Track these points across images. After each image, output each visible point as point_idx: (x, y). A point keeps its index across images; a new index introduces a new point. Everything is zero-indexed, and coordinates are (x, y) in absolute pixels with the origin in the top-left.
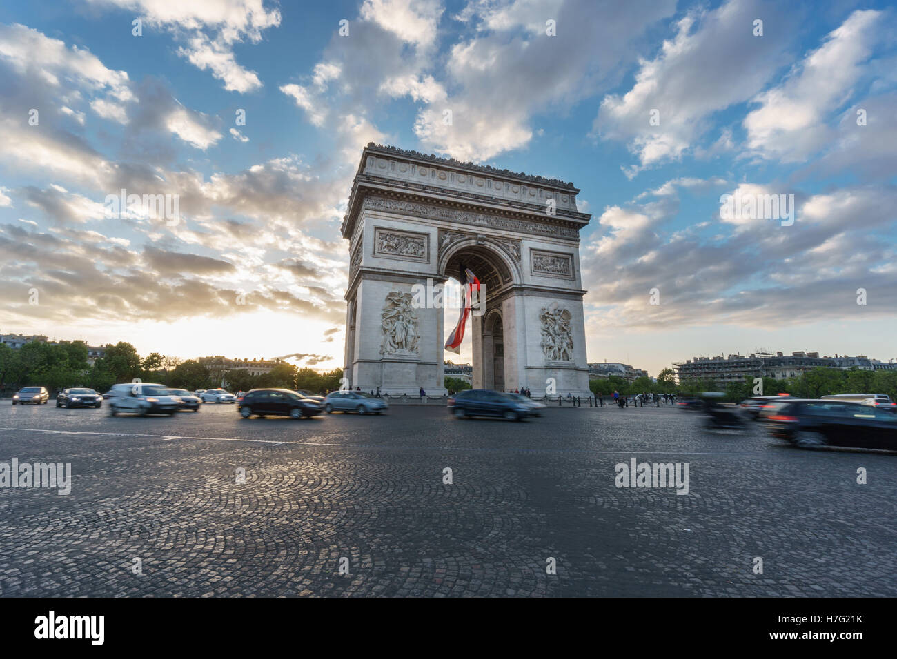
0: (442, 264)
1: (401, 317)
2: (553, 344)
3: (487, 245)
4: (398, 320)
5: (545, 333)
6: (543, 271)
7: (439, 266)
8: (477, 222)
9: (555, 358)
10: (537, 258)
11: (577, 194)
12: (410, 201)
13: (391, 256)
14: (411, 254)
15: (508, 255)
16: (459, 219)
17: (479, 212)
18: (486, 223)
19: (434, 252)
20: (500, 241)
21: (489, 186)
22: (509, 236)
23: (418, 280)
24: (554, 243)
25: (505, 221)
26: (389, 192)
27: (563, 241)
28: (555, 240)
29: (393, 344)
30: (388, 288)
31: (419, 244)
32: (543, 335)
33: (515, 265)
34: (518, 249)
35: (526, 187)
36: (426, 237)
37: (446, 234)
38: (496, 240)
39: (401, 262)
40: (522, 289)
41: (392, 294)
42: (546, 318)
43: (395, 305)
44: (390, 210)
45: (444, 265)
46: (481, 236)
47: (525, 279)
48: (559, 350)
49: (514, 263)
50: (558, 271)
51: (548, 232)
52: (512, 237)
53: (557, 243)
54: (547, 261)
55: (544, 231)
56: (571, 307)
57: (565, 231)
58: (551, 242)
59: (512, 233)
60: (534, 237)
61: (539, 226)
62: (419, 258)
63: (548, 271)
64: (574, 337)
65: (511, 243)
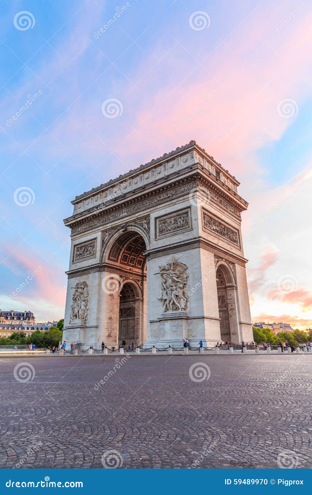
1: (77, 298)
4: (77, 300)
6: (166, 233)
7: (102, 257)
10: (162, 224)
13: (80, 260)
14: (89, 254)
15: (142, 230)
16: (112, 219)
17: (122, 208)
18: (126, 214)
19: (99, 248)
20: (137, 222)
24: (175, 204)
25: (139, 205)
27: (182, 198)
28: (175, 201)
29: (72, 317)
30: (76, 281)
33: (147, 237)
34: (149, 223)
35: (154, 169)
36: (95, 240)
37: (106, 233)
38: (135, 222)
39: (84, 262)
44: (80, 232)
45: (106, 255)
46: (123, 225)
49: (146, 235)
50: (178, 227)
51: (169, 197)
52: (143, 215)
53: (177, 203)
54: (171, 222)
55: (166, 198)
56: (188, 257)
57: (183, 188)
58: (172, 205)
59: (142, 213)
60: (158, 207)
61: (162, 196)
62: (92, 255)
63: (170, 231)
64: (190, 286)
65: (144, 220)
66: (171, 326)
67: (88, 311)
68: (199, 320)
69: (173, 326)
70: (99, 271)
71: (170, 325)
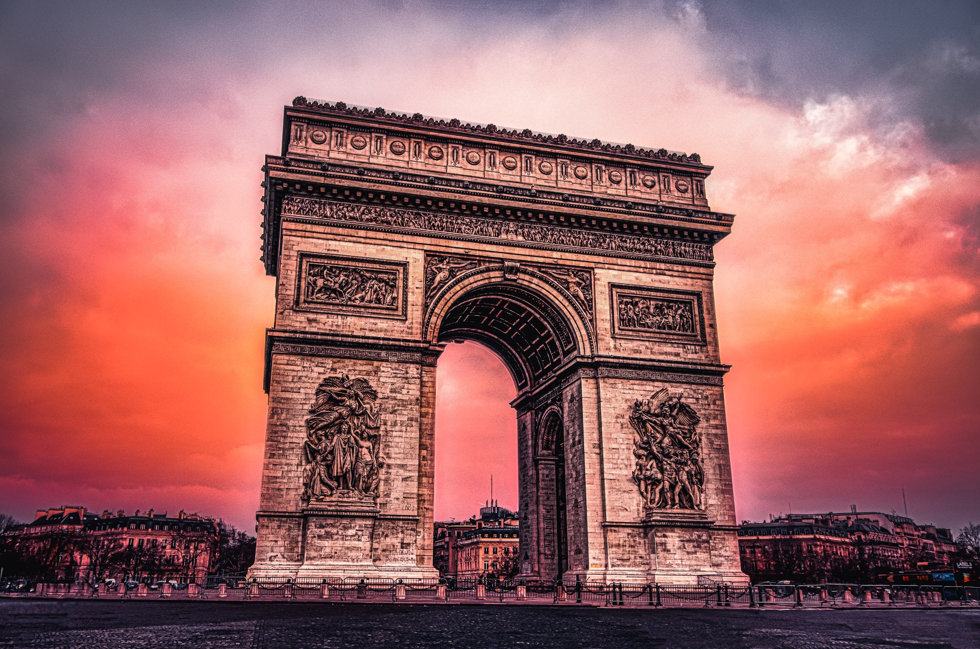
0: (433, 319)
1: (345, 427)
2: (659, 476)
3: (524, 279)
4: (340, 431)
5: (641, 452)
6: (638, 328)
7: (425, 324)
8: (504, 236)
9: (663, 504)
10: (627, 304)
11: (707, 175)
12: (370, 202)
13: (331, 307)
14: (371, 301)
15: (566, 298)
16: (467, 232)
17: (506, 218)
18: (520, 238)
19: (416, 297)
20: (550, 271)
21: (529, 169)
22: (568, 263)
23: (383, 354)
24: (660, 272)
25: (558, 233)
26: (329, 188)
27: (680, 268)
28: (663, 266)
29: (327, 480)
30: (321, 370)
31: (387, 283)
32: (639, 457)
33: (581, 318)
34: (588, 287)
35: (604, 168)
36: (401, 269)
37: (441, 261)
38: (543, 270)
40: (595, 366)
41: (328, 382)
42: (644, 422)
43: (333, 401)
44: (332, 220)
45: (436, 321)
46: (511, 264)
47: (600, 344)
48: (672, 487)
49: (579, 313)
50: (670, 328)
51: (647, 251)
52: (574, 263)
53: (667, 273)
54: (648, 308)
55: (640, 250)
56: (697, 399)
57: (683, 248)
58: (654, 271)
59: (574, 256)
60: (619, 261)
61: (628, 241)
62: (387, 309)
63: (649, 327)
64: (705, 461)
65: (572, 276)
66: (681, 541)
67: (383, 471)
68: (725, 534)
69: (689, 541)
70: (421, 363)
71: (679, 537)
